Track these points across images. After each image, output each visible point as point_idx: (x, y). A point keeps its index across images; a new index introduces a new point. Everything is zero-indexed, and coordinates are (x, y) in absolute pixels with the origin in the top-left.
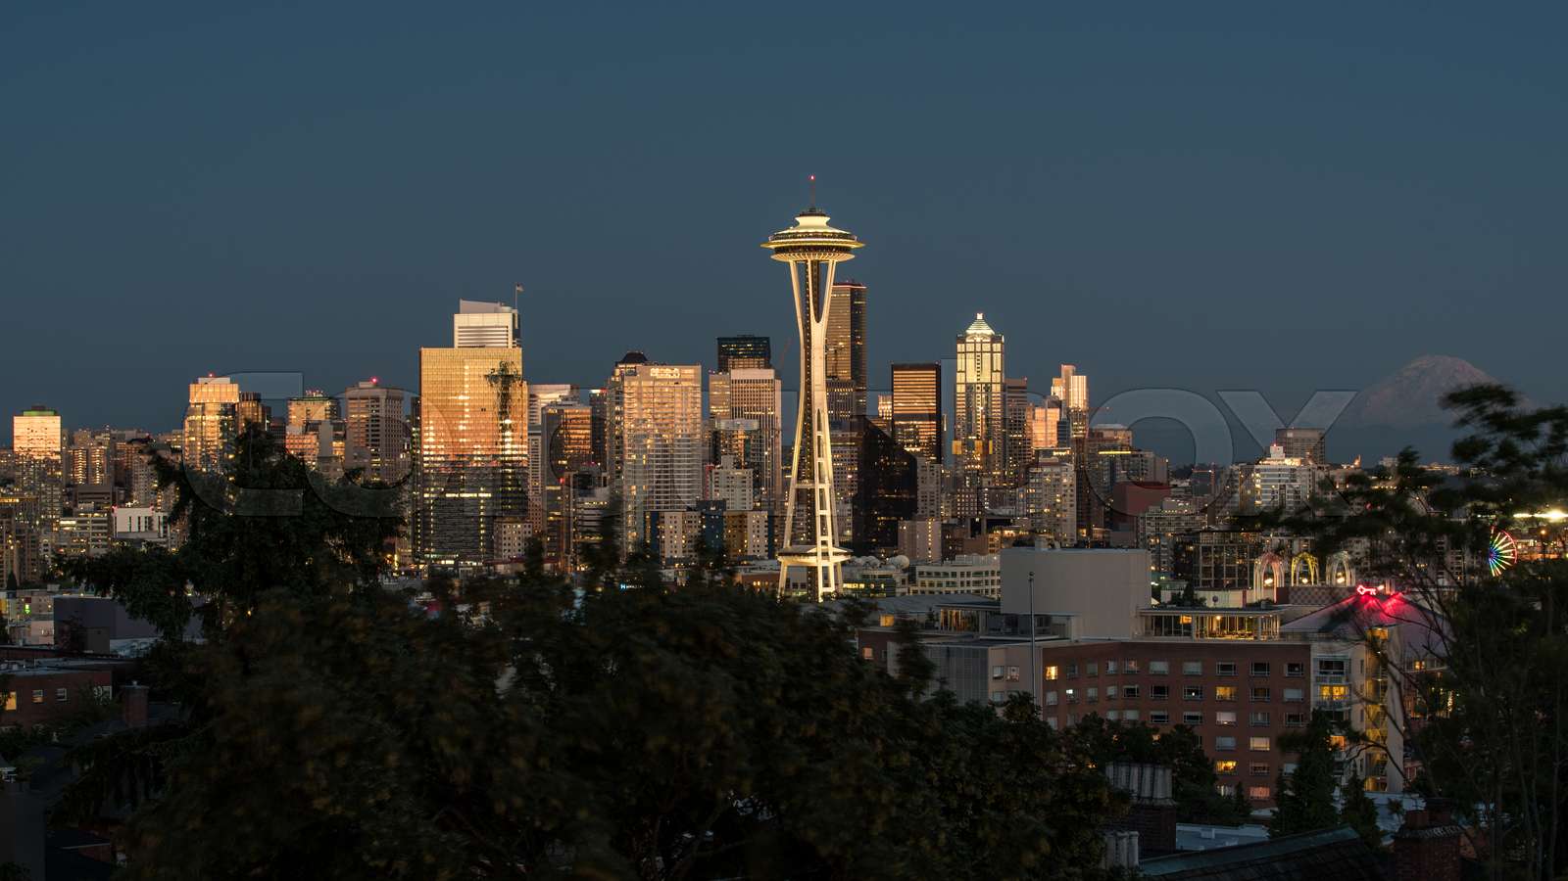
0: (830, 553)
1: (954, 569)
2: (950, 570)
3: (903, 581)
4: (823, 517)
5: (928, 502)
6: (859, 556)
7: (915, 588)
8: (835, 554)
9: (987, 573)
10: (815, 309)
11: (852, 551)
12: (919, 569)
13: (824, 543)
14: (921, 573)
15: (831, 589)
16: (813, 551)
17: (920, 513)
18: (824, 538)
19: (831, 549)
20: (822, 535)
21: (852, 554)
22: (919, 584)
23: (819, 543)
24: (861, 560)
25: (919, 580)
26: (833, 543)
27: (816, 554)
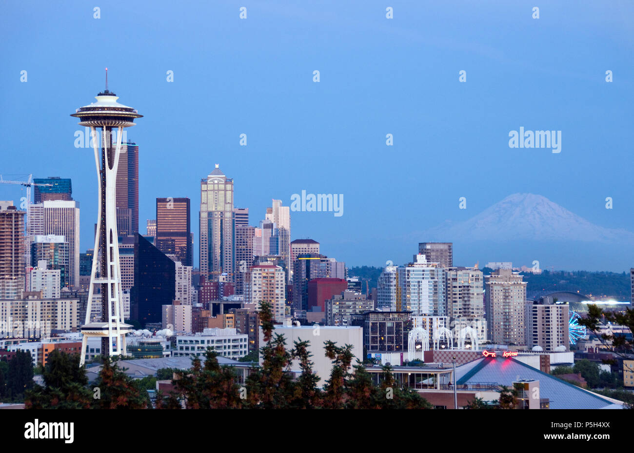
0: (118, 328)
1: (203, 338)
2: (200, 339)
3: (167, 347)
4: (113, 303)
5: (183, 292)
6: (137, 329)
7: (176, 352)
8: (121, 328)
9: (225, 341)
10: (109, 159)
11: (133, 326)
12: (178, 338)
13: (113, 321)
14: (180, 341)
15: (118, 353)
16: (106, 326)
17: (177, 300)
18: (114, 318)
19: (119, 325)
20: (113, 315)
21: (133, 328)
22: (179, 348)
23: (110, 320)
24: (138, 332)
25: (178, 345)
26: (120, 321)
27: (108, 329)
